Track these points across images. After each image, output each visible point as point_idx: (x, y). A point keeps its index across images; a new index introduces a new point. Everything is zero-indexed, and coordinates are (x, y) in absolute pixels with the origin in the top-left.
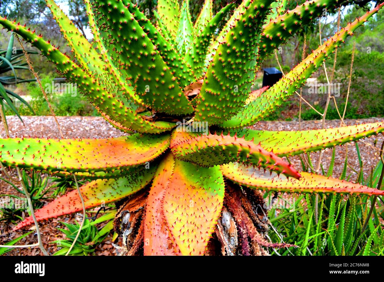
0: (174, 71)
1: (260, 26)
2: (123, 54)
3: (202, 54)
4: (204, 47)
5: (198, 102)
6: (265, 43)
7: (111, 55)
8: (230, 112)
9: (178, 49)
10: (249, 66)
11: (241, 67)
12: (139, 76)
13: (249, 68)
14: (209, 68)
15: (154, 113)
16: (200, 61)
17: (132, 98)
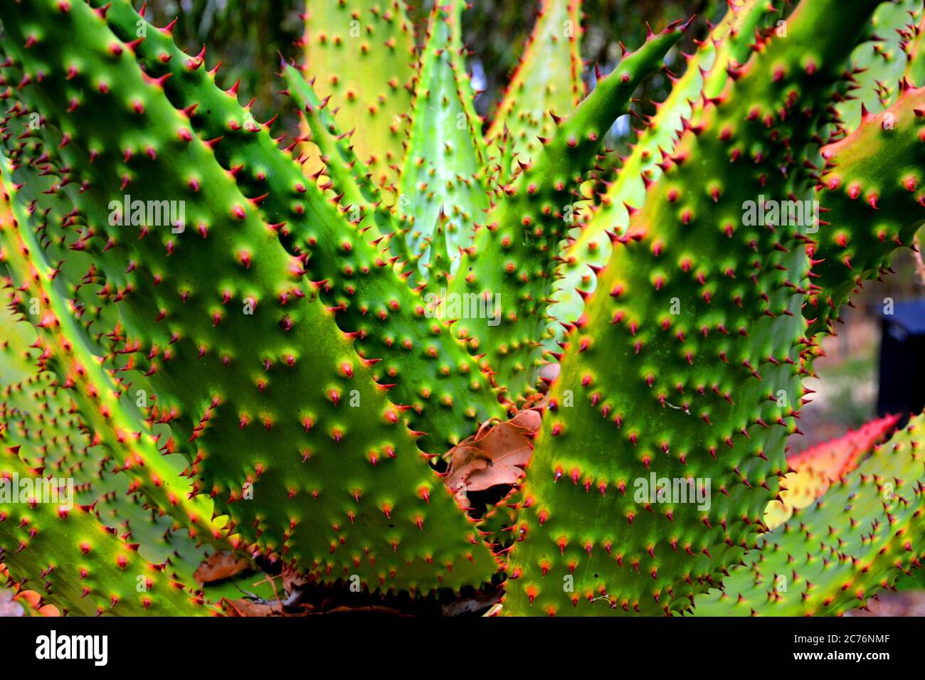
0: (394, 367)
1: (805, 157)
2: (139, 300)
3: (534, 278)
4: (542, 245)
5: (518, 529)
6: (843, 222)
7: (71, 288)
8: (687, 572)
9: (412, 256)
10: (764, 342)
11: (723, 348)
12: (214, 406)
13: (768, 353)
14: (566, 361)
15: (293, 586)
16: (525, 315)
17: (176, 508)
